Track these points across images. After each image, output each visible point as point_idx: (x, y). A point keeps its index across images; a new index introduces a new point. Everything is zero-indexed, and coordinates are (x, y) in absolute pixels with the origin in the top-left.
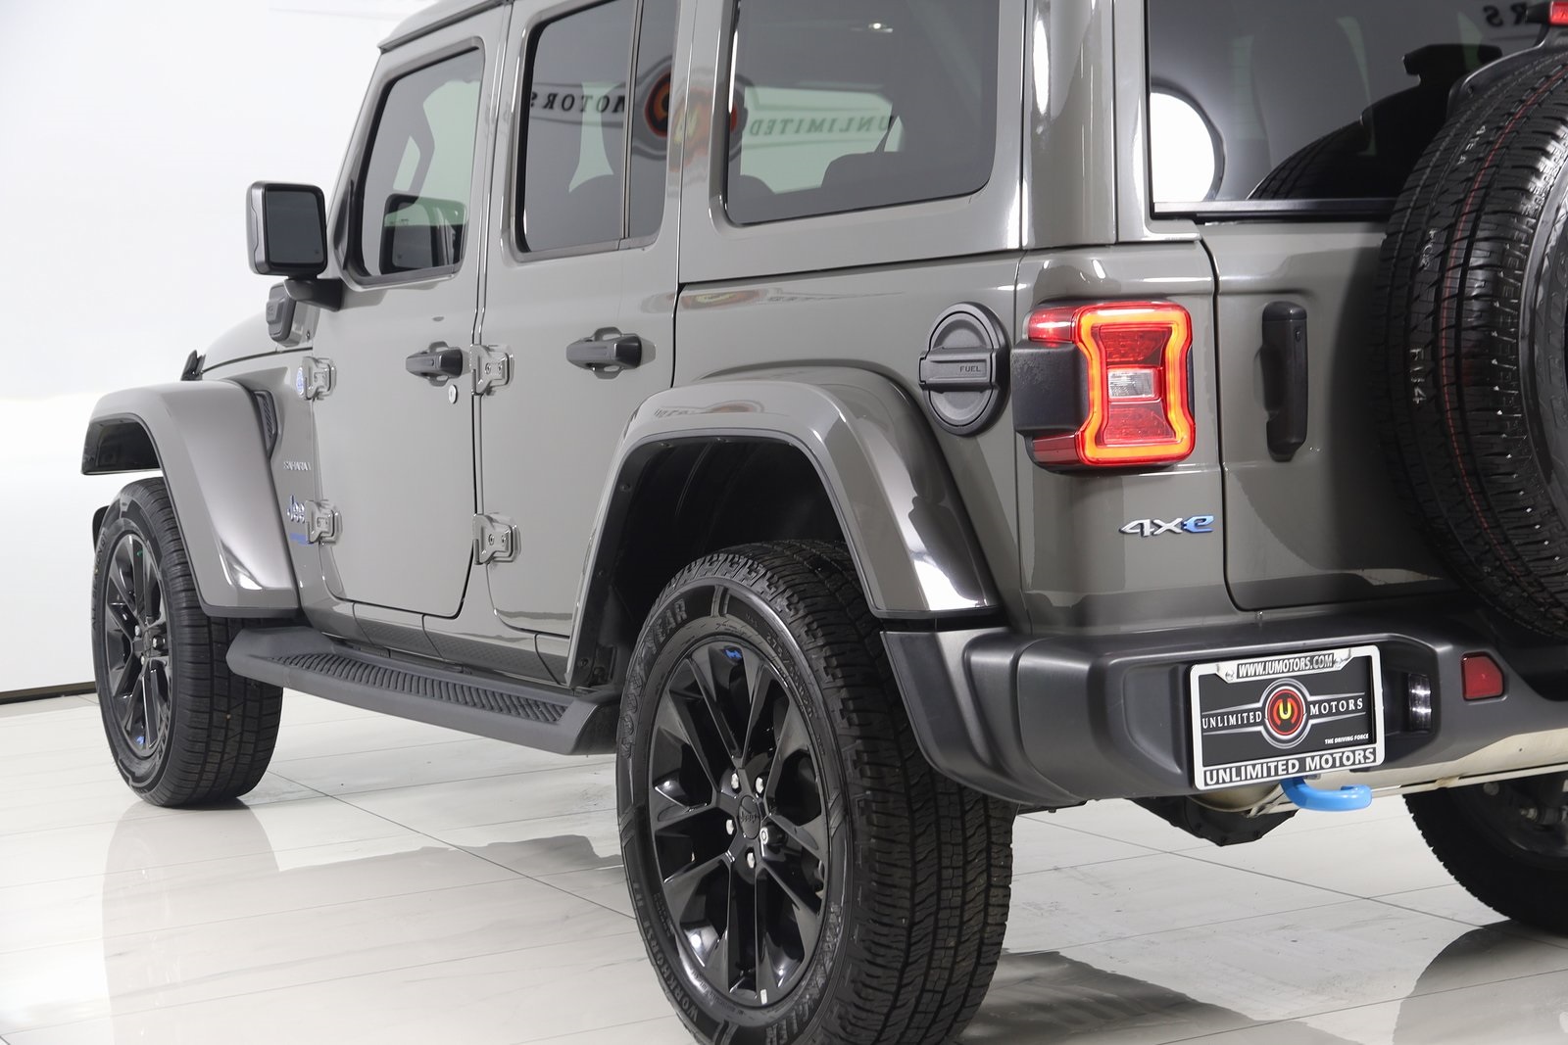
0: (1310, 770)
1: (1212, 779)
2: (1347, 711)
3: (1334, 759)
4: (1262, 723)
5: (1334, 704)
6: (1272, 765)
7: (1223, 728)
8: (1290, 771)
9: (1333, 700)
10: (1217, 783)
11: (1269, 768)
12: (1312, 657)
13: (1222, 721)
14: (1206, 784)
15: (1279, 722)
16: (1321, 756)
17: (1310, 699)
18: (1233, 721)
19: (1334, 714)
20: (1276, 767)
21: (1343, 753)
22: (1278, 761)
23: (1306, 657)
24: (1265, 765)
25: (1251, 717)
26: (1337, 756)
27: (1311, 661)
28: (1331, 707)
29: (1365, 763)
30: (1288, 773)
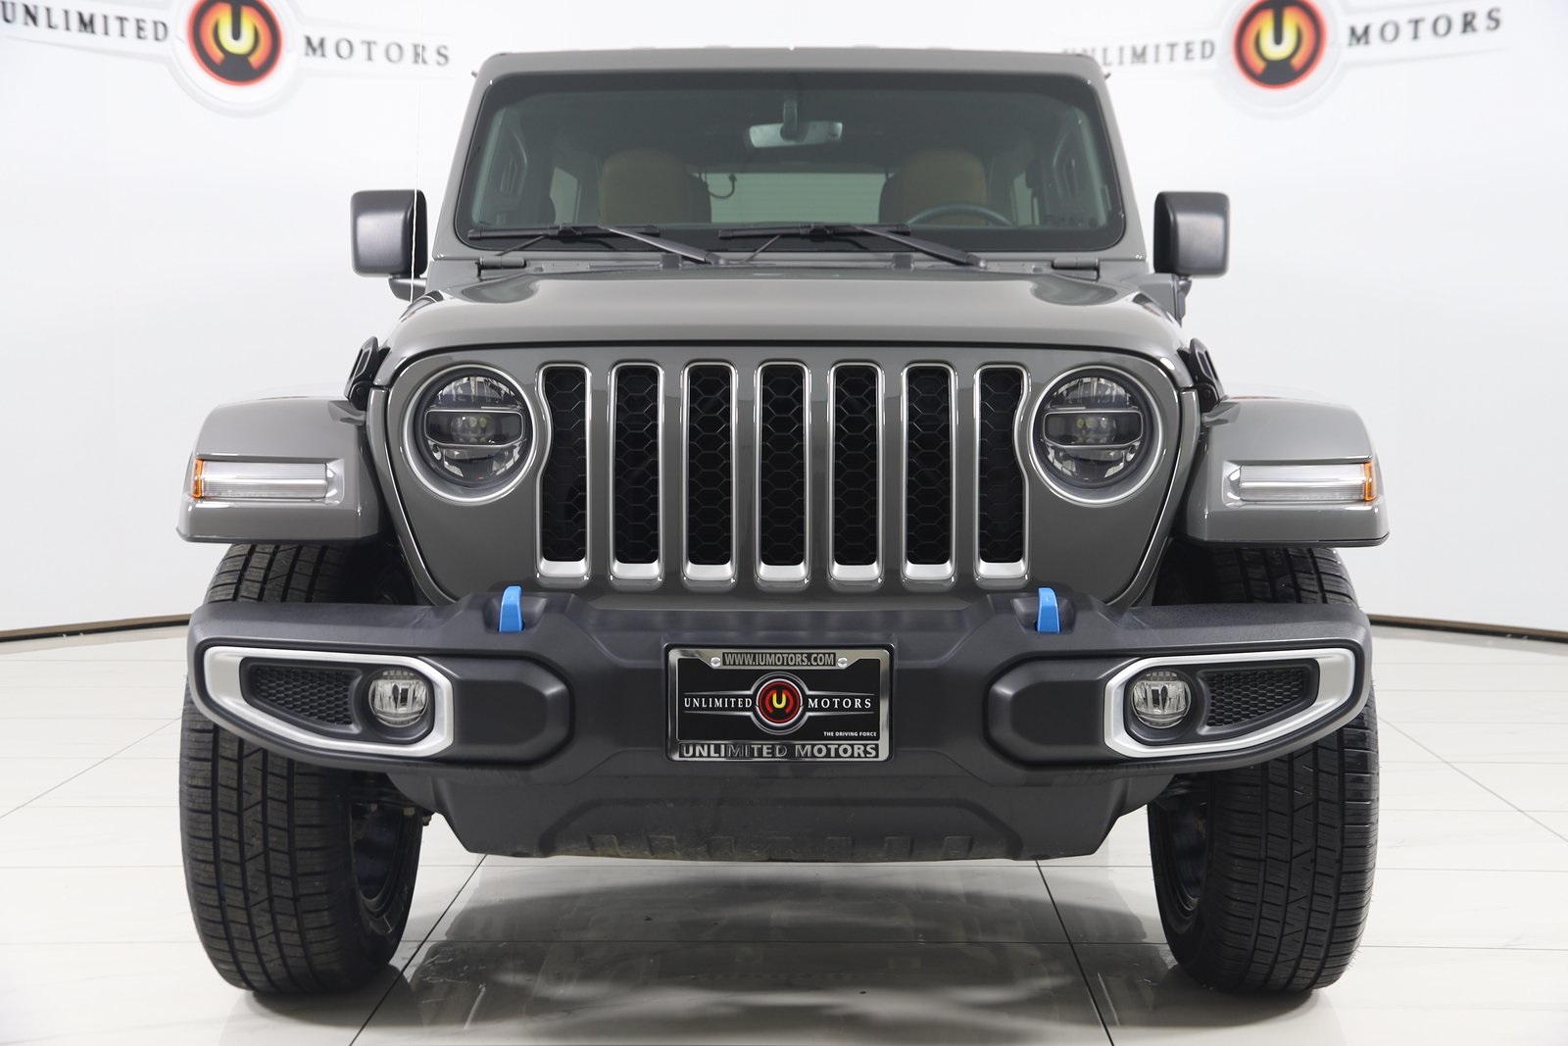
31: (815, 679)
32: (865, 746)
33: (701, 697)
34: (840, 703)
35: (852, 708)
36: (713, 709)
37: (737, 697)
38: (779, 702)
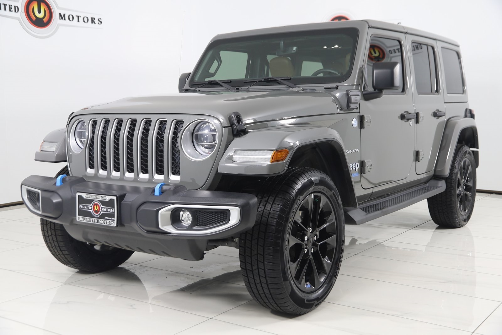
31: (104, 203)
32: (112, 222)
33: (83, 205)
34: (108, 210)
35: (110, 212)
36: (84, 209)
37: (89, 206)
38: (96, 208)
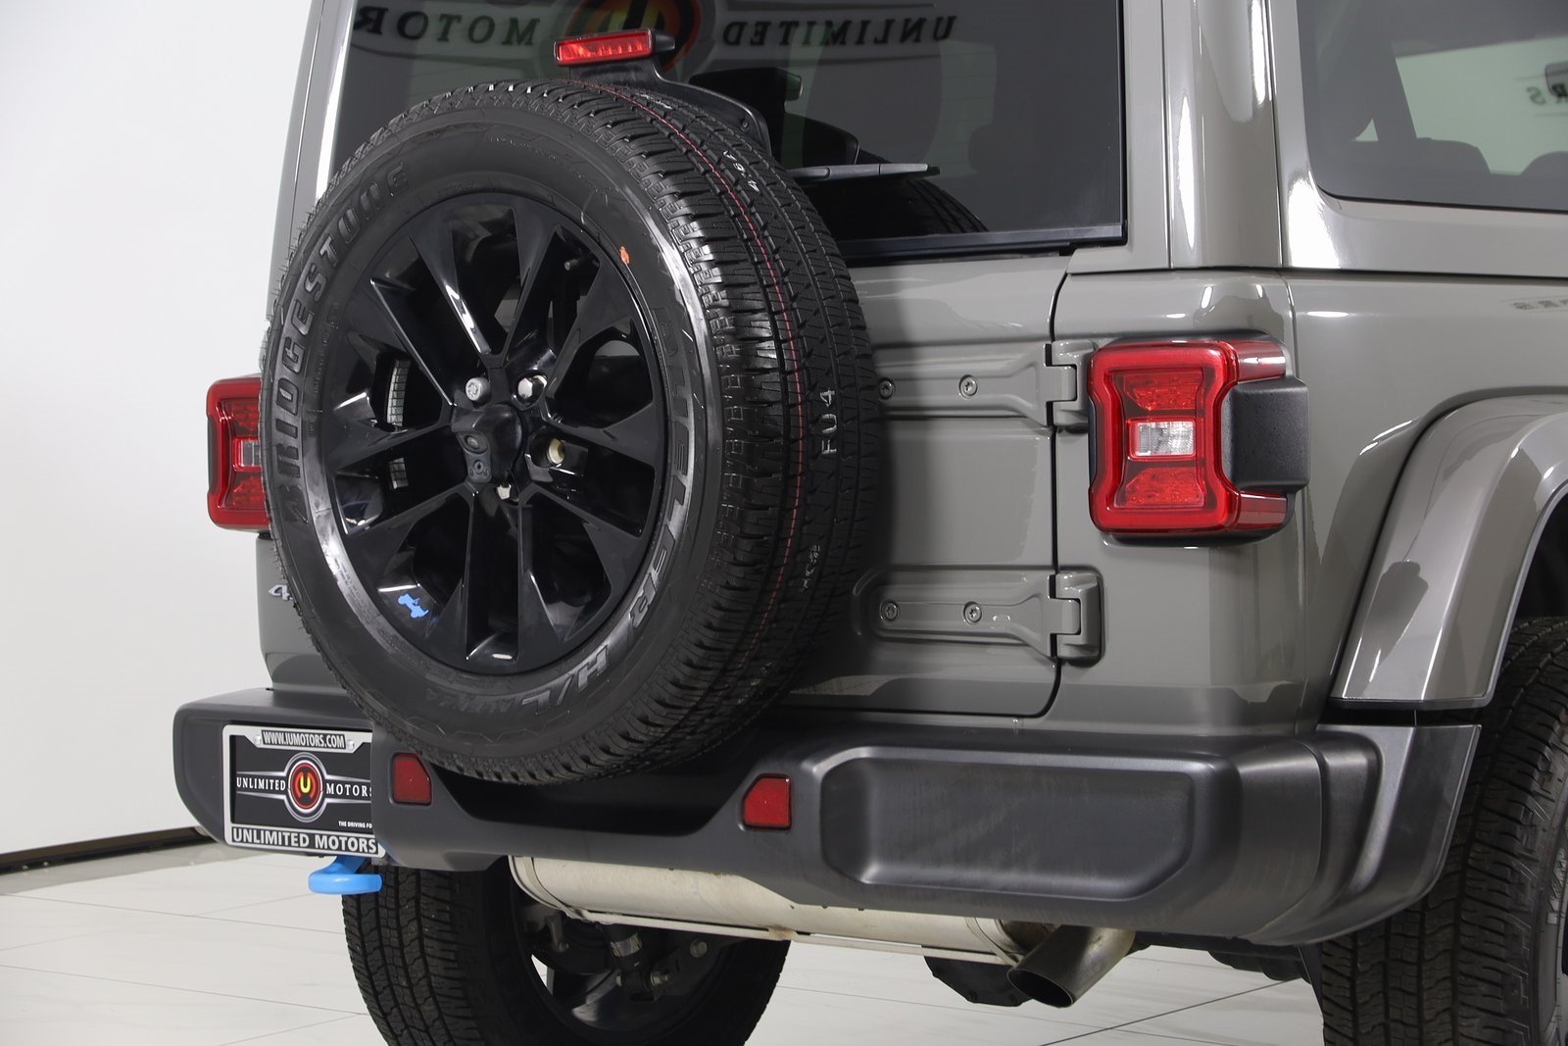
0: (319, 848)
1: (238, 836)
2: (360, 797)
3: (340, 842)
4: (285, 792)
5: (348, 786)
6: (286, 835)
7: (253, 790)
8: (302, 844)
9: (348, 783)
10: (242, 841)
11: (283, 837)
12: (325, 735)
13: (253, 783)
14: (233, 840)
15: (299, 795)
16: (329, 836)
17: (328, 777)
18: (261, 786)
19: (348, 797)
20: (290, 838)
21: (348, 838)
22: (291, 832)
23: (319, 734)
24: (280, 834)
25: (277, 785)
26: (343, 840)
27: (324, 739)
28: (345, 789)
29: (368, 852)
30: (299, 846)
